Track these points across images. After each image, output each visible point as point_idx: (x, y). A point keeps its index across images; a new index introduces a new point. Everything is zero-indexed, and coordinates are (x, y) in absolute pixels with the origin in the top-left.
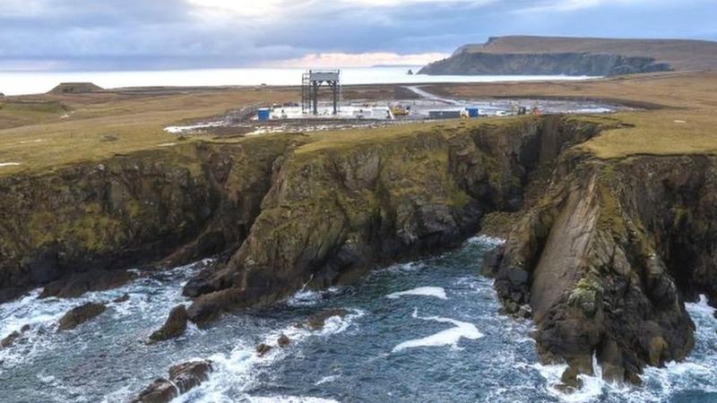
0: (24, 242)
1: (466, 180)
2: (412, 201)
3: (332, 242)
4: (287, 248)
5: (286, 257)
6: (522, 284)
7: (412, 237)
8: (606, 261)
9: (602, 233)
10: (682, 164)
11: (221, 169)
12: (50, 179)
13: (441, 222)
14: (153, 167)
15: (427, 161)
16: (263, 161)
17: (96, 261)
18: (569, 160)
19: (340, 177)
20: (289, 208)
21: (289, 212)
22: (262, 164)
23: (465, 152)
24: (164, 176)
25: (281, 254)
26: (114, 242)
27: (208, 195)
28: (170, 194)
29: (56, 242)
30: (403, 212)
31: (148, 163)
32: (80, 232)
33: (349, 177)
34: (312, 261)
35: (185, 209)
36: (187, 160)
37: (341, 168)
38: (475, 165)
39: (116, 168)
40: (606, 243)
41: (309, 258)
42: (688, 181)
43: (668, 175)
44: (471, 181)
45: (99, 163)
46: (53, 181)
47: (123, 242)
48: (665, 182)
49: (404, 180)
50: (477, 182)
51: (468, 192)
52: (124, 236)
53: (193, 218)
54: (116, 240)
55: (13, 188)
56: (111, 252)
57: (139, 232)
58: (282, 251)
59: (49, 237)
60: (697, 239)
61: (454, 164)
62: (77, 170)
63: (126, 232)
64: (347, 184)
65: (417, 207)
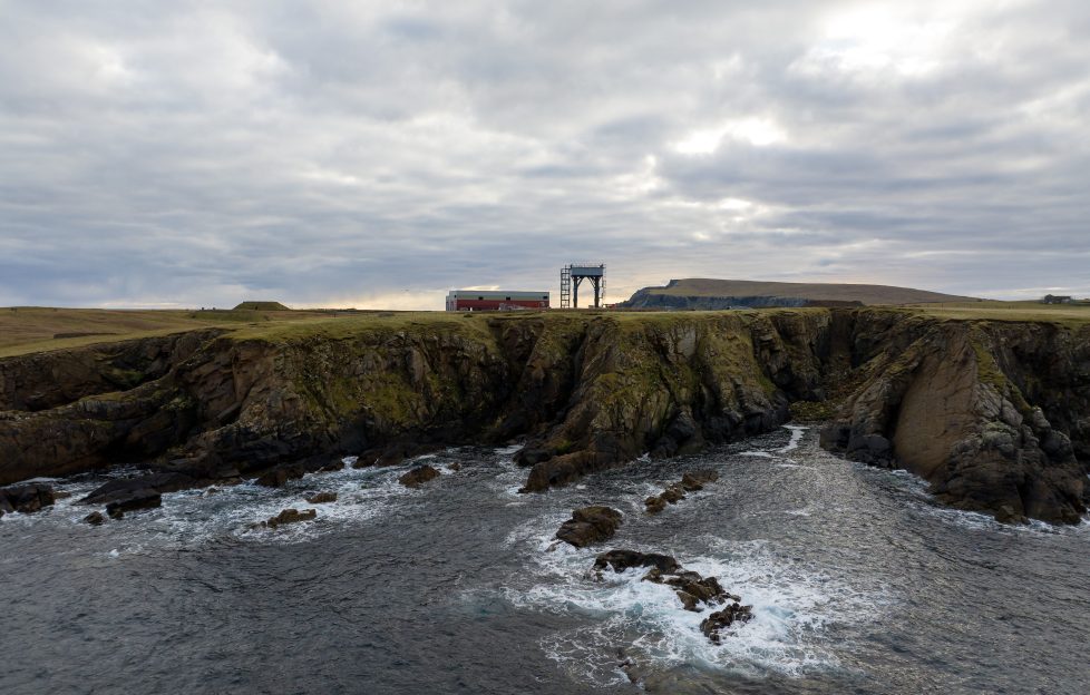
0: (330, 408)
1: (768, 367)
2: (732, 380)
3: (662, 416)
4: (627, 416)
5: (627, 425)
6: (885, 451)
7: (740, 416)
8: (997, 413)
9: (985, 387)
10: (1031, 331)
11: (521, 346)
12: (351, 342)
13: (759, 404)
14: (451, 340)
15: (737, 342)
16: (565, 337)
17: (402, 435)
18: (911, 329)
19: (662, 350)
20: (623, 374)
21: (624, 378)
22: (565, 341)
23: (769, 337)
24: (463, 349)
25: (623, 421)
26: (417, 417)
27: (506, 374)
28: (469, 370)
29: (363, 410)
30: (726, 389)
31: (446, 334)
32: (385, 401)
33: (671, 351)
34: (647, 433)
35: (485, 389)
36: (482, 336)
37: (664, 339)
38: (778, 351)
39: (417, 337)
40: (992, 395)
41: (646, 430)
42: (1037, 350)
43: (1018, 341)
44: (775, 368)
45: (399, 330)
46: (355, 345)
47: (426, 417)
48: (1016, 348)
49: (722, 358)
50: (780, 370)
51: (773, 381)
52: (427, 411)
53: (491, 398)
54: (420, 414)
55: (316, 349)
56: (416, 427)
57: (441, 407)
58: (623, 417)
59: (355, 406)
60: (1052, 407)
61: (758, 349)
62: (376, 335)
63: (428, 406)
64: (670, 359)
65: (737, 386)
